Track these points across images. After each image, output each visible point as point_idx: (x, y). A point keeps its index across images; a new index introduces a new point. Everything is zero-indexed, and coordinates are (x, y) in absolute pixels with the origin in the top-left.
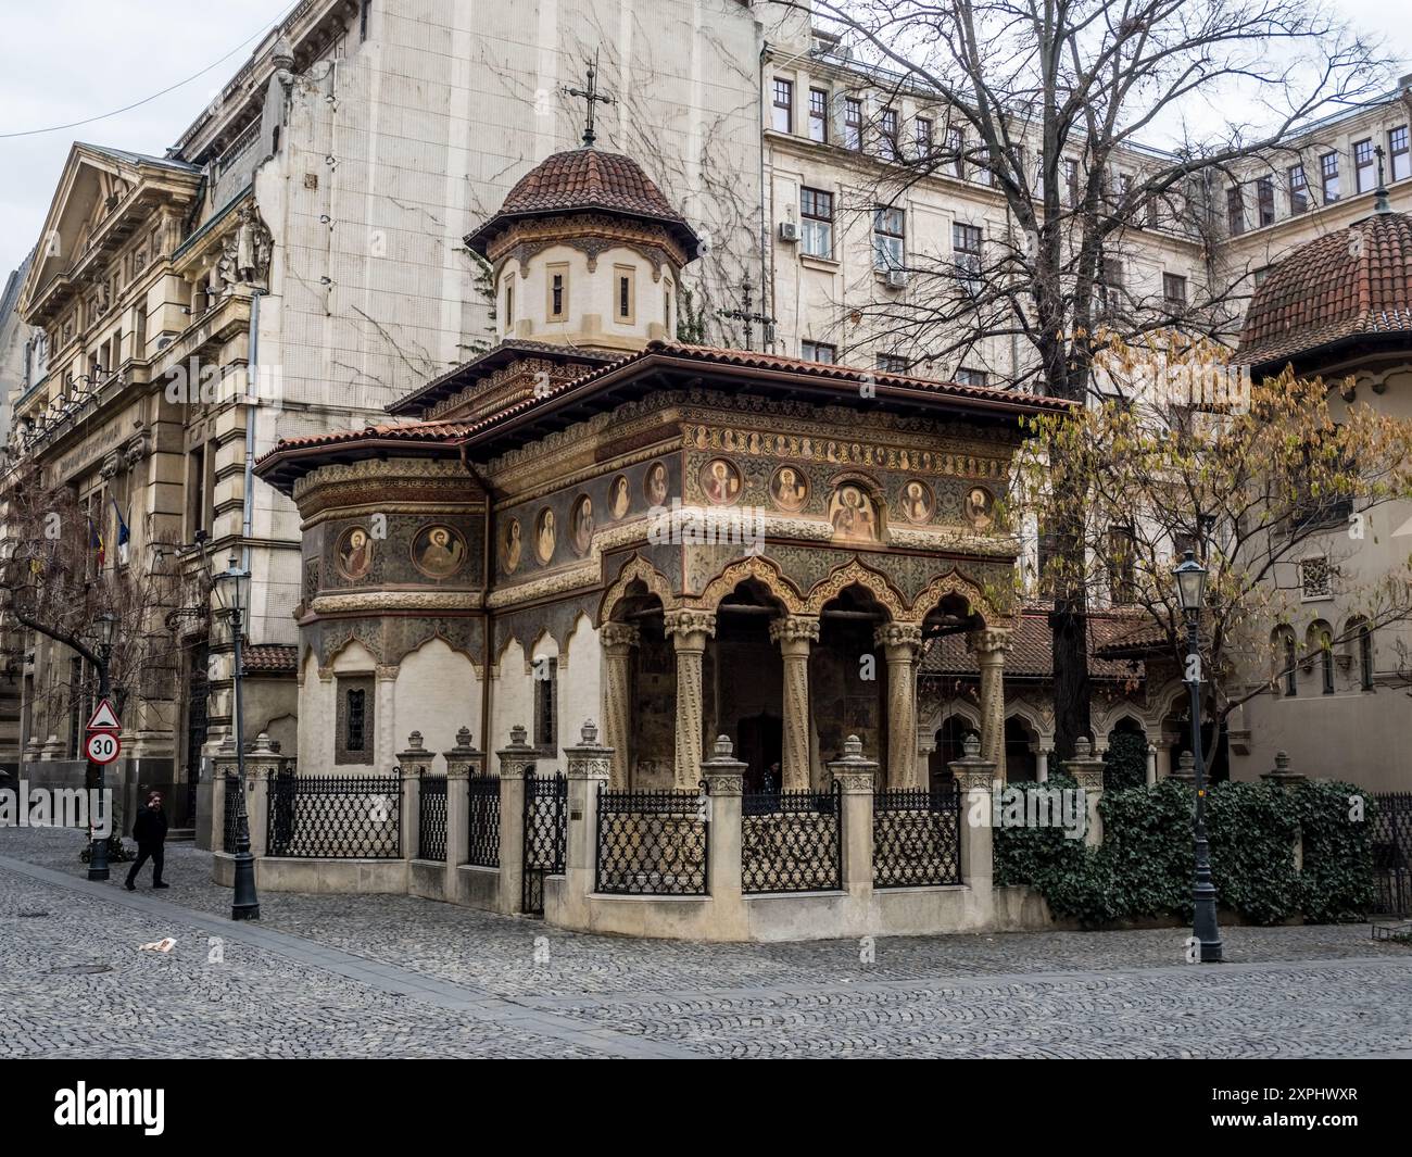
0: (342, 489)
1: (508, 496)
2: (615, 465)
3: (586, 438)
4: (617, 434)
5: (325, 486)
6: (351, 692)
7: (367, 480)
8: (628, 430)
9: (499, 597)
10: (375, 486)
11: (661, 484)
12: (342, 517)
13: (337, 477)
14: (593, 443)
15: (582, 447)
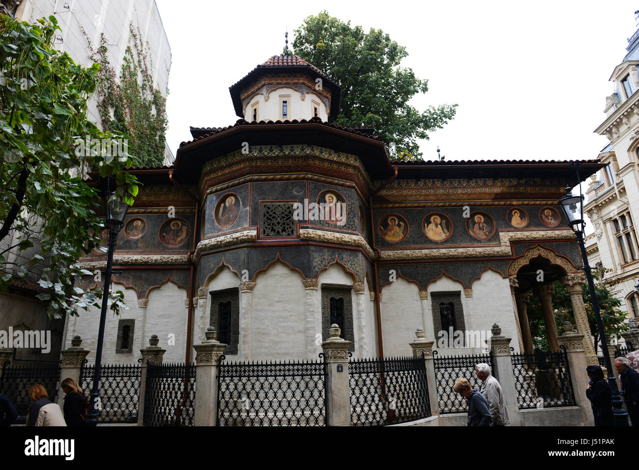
0: (326, 164)
1: (388, 202)
2: (514, 203)
3: (494, 186)
4: (521, 189)
5: (315, 158)
6: (332, 299)
7: (347, 165)
8: (529, 190)
9: (387, 254)
10: (351, 170)
11: (550, 218)
12: (324, 182)
13: (325, 155)
14: (497, 190)
15: (487, 190)
